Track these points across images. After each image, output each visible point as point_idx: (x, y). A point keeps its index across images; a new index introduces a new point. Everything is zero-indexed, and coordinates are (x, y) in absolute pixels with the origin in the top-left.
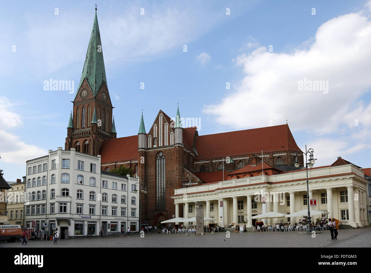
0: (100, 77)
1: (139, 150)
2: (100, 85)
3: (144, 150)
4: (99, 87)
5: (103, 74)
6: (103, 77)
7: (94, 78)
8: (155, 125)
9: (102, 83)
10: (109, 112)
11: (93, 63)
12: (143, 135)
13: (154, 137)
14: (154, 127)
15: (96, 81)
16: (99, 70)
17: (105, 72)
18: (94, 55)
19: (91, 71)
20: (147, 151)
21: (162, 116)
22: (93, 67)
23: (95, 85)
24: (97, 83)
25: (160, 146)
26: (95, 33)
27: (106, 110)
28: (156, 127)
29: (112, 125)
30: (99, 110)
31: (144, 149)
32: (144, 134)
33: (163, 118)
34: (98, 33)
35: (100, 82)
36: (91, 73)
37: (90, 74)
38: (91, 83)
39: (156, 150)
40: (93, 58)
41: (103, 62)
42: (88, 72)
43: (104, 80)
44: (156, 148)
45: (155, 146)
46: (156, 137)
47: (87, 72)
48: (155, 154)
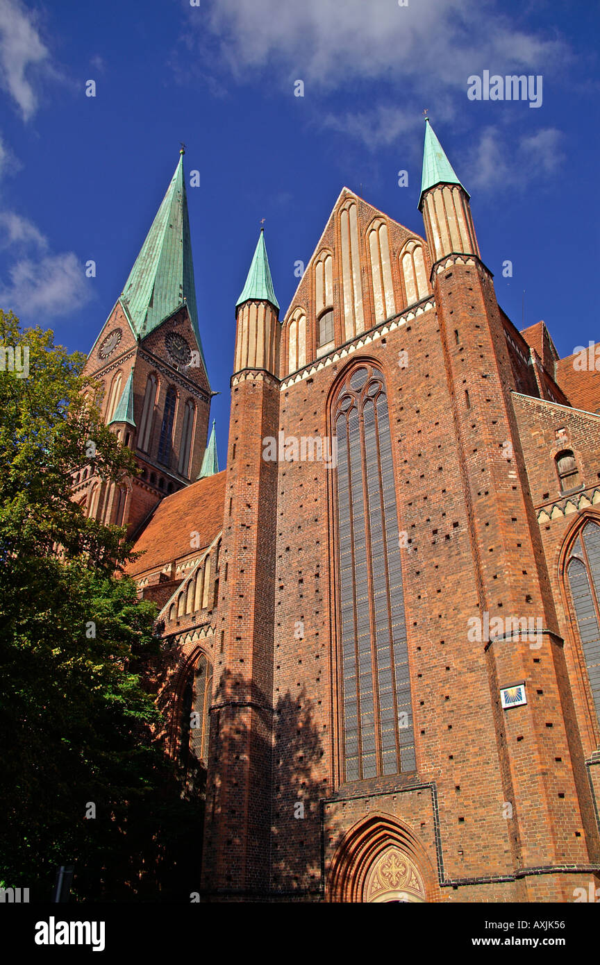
0: (169, 293)
1: (236, 382)
2: (167, 313)
3: (259, 378)
4: (162, 318)
5: (181, 287)
6: (180, 295)
7: (149, 293)
8: (323, 256)
9: (176, 310)
10: (194, 401)
11: (152, 260)
13: (320, 309)
14: (320, 266)
15: (154, 301)
16: (170, 276)
18: (157, 242)
19: (142, 280)
20: (283, 387)
21: (353, 208)
22: (149, 269)
23: (145, 311)
24: (154, 305)
25: (349, 337)
27: (183, 396)
28: (329, 260)
30: (150, 386)
33: (361, 208)
35: (167, 305)
36: (141, 284)
37: (138, 288)
38: (135, 309)
39: (329, 363)
40: (155, 249)
42: (133, 286)
43: (184, 302)
44: (329, 356)
45: (325, 350)
46: (330, 304)
47: (131, 285)
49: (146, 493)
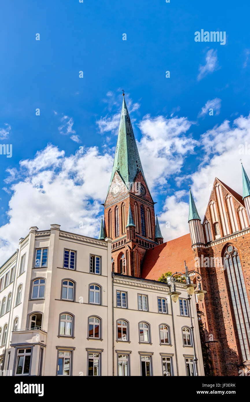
0: (133, 166)
1: (194, 247)
2: (135, 176)
3: (200, 246)
4: (134, 178)
5: (137, 162)
6: (137, 166)
7: (127, 169)
8: (212, 202)
9: (137, 173)
10: (149, 209)
11: (124, 152)
12: (196, 221)
13: (214, 222)
14: (211, 206)
15: (130, 171)
16: (132, 158)
17: (139, 159)
18: (124, 143)
19: (122, 161)
20: (207, 247)
21: (220, 187)
22: (124, 156)
23: (128, 177)
24: (130, 173)
25: (225, 234)
26: (125, 119)
27: (146, 208)
28: (215, 205)
29: (155, 228)
30: (135, 208)
31: (202, 244)
32: (198, 220)
33: (223, 189)
34: (128, 117)
35: (134, 172)
36: (122, 163)
37: (122, 165)
38: (123, 176)
39: (220, 242)
40: (124, 146)
41: (136, 149)
43: (139, 169)
44: (220, 240)
45: (218, 237)
46: (217, 221)
47: (118, 163)
48: (221, 251)
49: (142, 249)
